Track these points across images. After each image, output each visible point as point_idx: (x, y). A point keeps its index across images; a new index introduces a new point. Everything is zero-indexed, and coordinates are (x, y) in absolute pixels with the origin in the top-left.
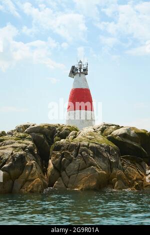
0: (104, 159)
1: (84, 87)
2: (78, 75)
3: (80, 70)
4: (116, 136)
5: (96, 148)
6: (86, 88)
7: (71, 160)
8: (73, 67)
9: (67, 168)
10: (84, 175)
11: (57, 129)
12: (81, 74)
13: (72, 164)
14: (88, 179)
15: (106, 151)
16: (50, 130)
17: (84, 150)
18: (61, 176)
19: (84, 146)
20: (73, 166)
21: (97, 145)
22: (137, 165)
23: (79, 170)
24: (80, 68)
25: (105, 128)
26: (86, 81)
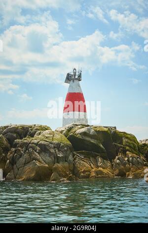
0: (51, 154)
1: (77, 91)
2: (72, 81)
3: (75, 77)
4: (78, 134)
5: (45, 145)
6: (78, 92)
7: (21, 156)
8: (68, 74)
9: (18, 162)
10: (28, 168)
11: (30, 129)
12: (75, 80)
13: (21, 159)
14: (30, 171)
15: (54, 147)
16: (24, 130)
17: (31, 147)
18: (13, 169)
19: (33, 143)
20: (22, 160)
21: (46, 143)
22: (91, 159)
23: (25, 164)
24: (75, 75)
25: (73, 127)
26: (80, 86)
